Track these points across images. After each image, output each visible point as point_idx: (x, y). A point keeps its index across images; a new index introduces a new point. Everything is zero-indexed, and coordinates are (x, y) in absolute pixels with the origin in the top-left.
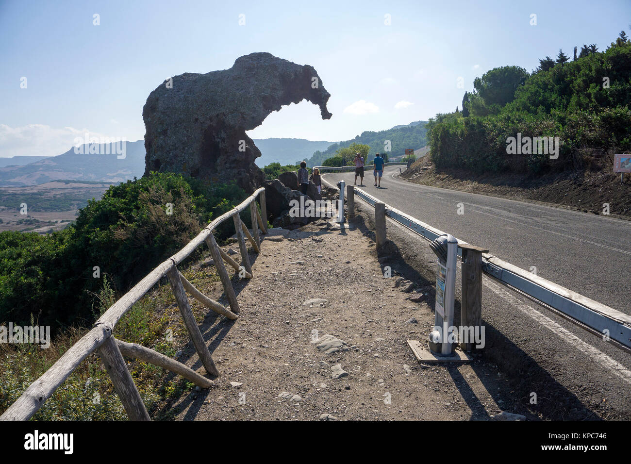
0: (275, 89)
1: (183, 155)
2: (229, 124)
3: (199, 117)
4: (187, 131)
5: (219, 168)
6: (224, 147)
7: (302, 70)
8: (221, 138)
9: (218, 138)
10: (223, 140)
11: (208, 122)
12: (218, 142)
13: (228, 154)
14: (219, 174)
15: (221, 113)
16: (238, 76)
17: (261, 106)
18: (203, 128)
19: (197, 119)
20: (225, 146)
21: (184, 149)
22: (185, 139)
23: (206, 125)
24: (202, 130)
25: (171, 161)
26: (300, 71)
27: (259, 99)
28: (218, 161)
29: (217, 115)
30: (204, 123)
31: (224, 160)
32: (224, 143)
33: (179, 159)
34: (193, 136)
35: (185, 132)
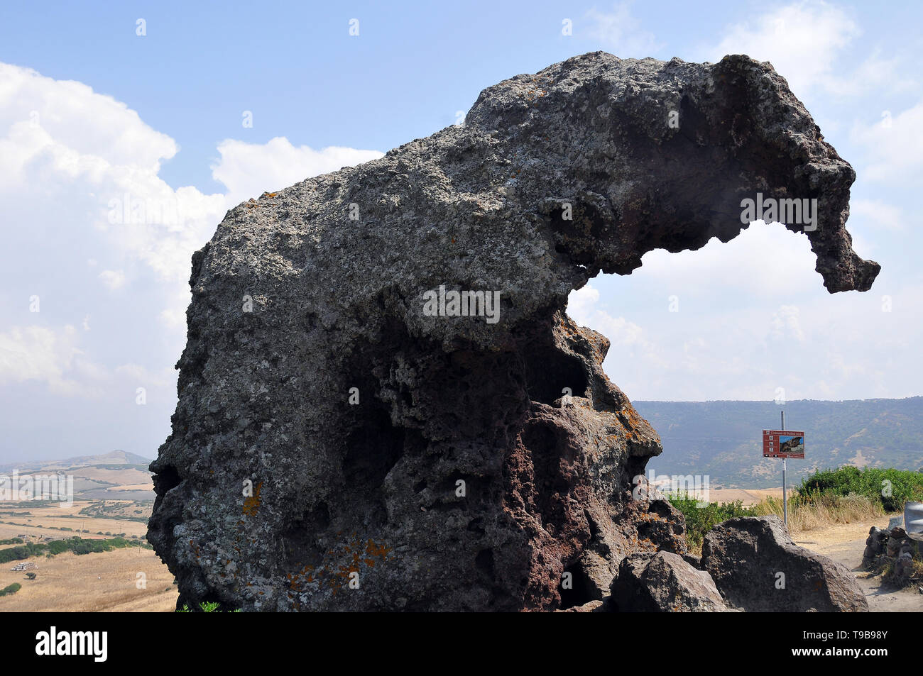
0: (602, 176)
1: (252, 450)
2: (420, 331)
3: (320, 308)
4: (275, 361)
5: (391, 505)
6: (407, 423)
7: (711, 82)
8: (394, 386)
9: (388, 386)
10: (405, 394)
11: (352, 328)
12: (390, 402)
13: (430, 450)
14: (395, 526)
15: (389, 289)
16: (467, 145)
17: (541, 248)
18: (334, 347)
19: (312, 317)
20: (414, 419)
21: (257, 426)
22: (263, 389)
23: (346, 339)
24: (331, 357)
25: (205, 475)
26: (705, 86)
27: (533, 223)
28: (389, 477)
29: (380, 298)
30: (334, 328)
31: (413, 474)
32: (410, 406)
33: (235, 466)
34: (293, 380)
35: (266, 364)
